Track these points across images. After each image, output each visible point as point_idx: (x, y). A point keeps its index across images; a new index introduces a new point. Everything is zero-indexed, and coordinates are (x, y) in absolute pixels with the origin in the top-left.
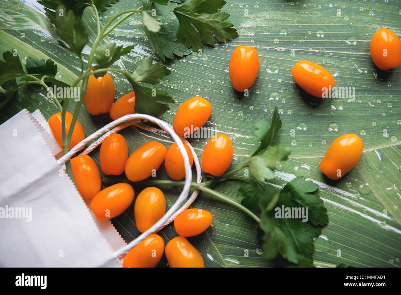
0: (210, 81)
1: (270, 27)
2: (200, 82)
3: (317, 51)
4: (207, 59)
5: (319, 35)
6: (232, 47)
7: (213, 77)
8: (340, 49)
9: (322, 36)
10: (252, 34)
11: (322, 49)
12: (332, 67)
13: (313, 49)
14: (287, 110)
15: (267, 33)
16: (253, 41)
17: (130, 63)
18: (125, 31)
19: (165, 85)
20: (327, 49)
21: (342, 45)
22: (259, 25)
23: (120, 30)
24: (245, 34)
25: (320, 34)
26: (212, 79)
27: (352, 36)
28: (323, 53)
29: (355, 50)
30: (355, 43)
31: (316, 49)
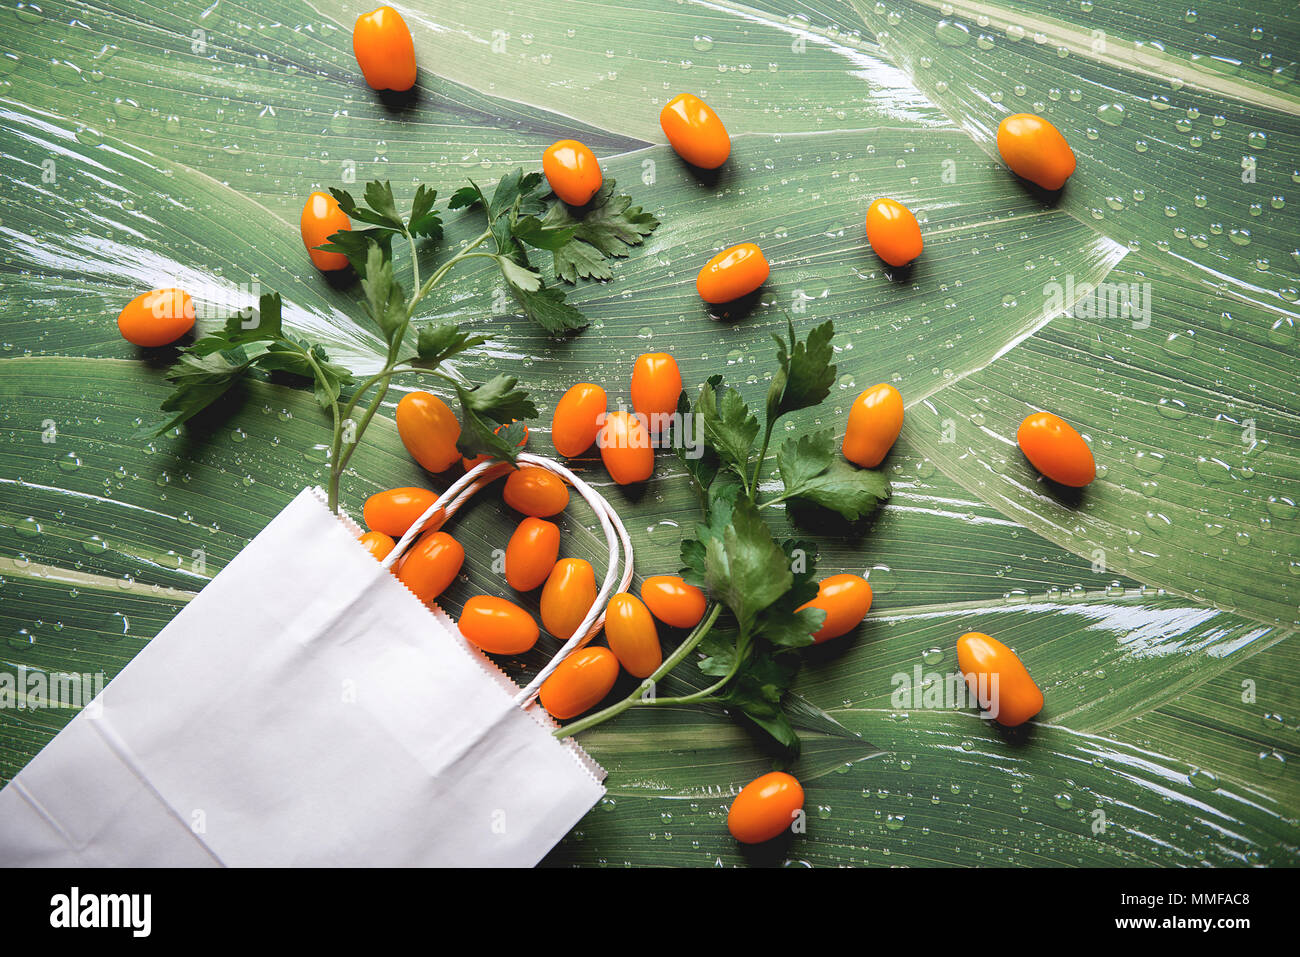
0: (618, 361)
1: (693, 243)
3: (783, 262)
4: (602, 326)
5: (778, 236)
6: (639, 293)
7: (622, 352)
8: (820, 250)
9: (785, 235)
10: (668, 263)
11: (790, 257)
12: (816, 282)
13: (775, 261)
15: (693, 255)
16: (671, 274)
17: (472, 368)
18: (446, 315)
19: (543, 389)
20: (799, 255)
21: (821, 242)
22: (674, 245)
23: (437, 317)
24: (655, 266)
25: (781, 233)
26: (621, 357)
27: (833, 223)
28: (795, 263)
29: (844, 245)
30: (841, 233)
31: (780, 260)
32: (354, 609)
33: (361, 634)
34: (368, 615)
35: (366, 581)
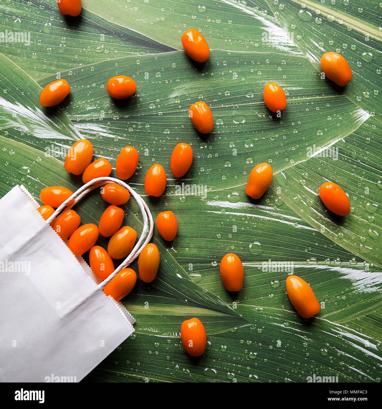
0: (154, 142)
1: (190, 94)
2: (147, 144)
3: (227, 106)
4: (149, 126)
5: (226, 95)
6: (165, 113)
7: (156, 139)
8: (243, 102)
9: (229, 94)
10: (179, 102)
11: (230, 104)
12: (240, 116)
13: (224, 105)
14: (214, 154)
15: (189, 99)
16: (180, 107)
17: (92, 139)
18: (83, 115)
20: (234, 104)
21: (243, 99)
22: (182, 94)
23: (80, 116)
24: (173, 102)
25: (227, 94)
26: (155, 141)
27: (249, 91)
28: (232, 107)
29: (253, 101)
30: (252, 96)
32: (33, 241)
33: (35, 252)
34: (38, 244)
35: (39, 228)
